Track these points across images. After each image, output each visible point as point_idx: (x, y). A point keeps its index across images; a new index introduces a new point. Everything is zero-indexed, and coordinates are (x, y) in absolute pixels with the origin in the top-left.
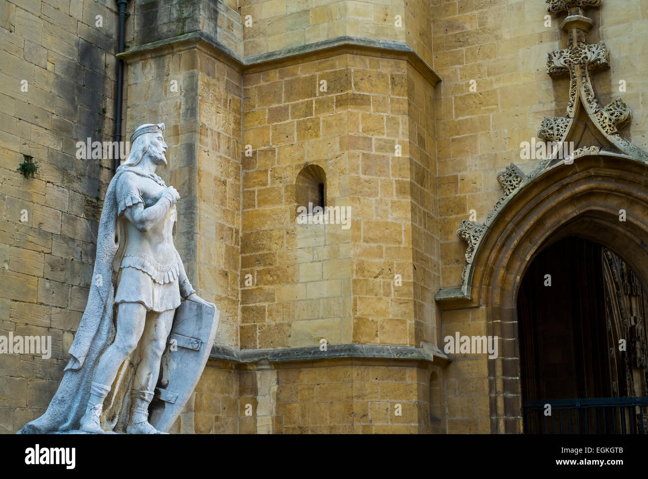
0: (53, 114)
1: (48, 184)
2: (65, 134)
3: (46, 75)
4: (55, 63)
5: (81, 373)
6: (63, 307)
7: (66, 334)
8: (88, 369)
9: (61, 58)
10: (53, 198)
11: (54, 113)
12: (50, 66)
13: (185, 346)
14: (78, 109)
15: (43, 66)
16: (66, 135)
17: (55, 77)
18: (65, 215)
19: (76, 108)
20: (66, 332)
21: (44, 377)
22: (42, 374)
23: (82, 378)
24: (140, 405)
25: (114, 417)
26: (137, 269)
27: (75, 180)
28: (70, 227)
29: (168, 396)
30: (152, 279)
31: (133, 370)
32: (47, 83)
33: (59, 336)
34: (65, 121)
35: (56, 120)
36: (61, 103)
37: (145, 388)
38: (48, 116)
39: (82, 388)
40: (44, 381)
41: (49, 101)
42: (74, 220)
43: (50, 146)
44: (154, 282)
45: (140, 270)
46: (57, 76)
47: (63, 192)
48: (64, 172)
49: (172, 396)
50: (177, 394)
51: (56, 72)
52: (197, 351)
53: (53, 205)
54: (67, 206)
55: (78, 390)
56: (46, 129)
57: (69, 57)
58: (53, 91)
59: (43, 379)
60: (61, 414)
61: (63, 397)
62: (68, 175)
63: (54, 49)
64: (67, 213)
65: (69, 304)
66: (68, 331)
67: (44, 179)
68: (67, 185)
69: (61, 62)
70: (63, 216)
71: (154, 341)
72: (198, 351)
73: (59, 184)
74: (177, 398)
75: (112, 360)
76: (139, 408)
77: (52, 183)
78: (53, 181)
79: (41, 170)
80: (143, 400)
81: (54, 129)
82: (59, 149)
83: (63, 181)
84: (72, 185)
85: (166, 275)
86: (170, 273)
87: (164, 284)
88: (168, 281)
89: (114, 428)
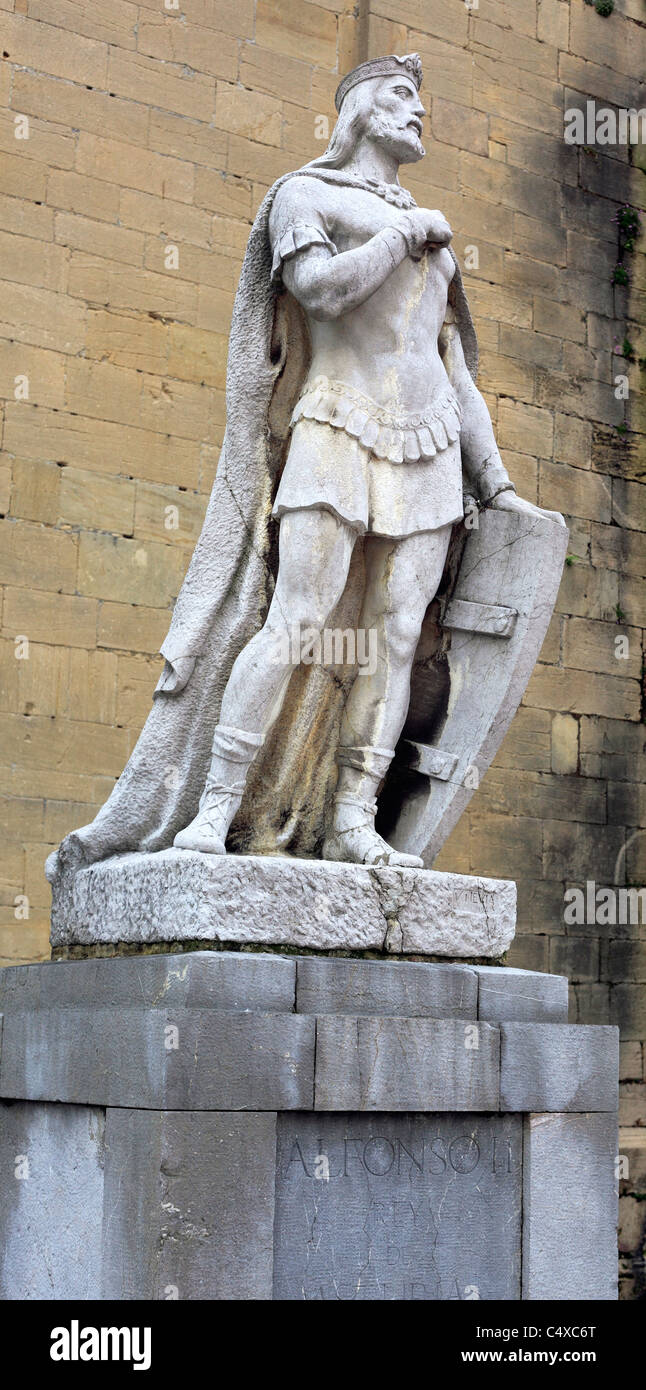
0: (508, 250)
1: (502, 400)
2: (537, 292)
3: (487, 170)
4: (506, 142)
5: (186, 702)
6: (550, 661)
7: (559, 718)
8: (205, 692)
9: (521, 132)
10: (516, 430)
11: (510, 247)
12: (495, 150)
13: (477, 629)
14: (568, 238)
15: (478, 149)
16: (541, 293)
17: (508, 173)
18: (544, 466)
19: (562, 235)
20: (558, 714)
21: (510, 809)
22: (505, 804)
23: (191, 714)
24: (350, 783)
25: (286, 815)
26: (318, 422)
27: (567, 390)
28: (560, 490)
29: (434, 761)
30: (363, 448)
31: (340, 694)
32: (490, 186)
33: (542, 724)
34: (537, 264)
35: (511, 263)
36: (527, 229)
37: (366, 740)
38: (496, 256)
39: (191, 740)
40: (510, 818)
41: (496, 223)
42: (569, 475)
43: (503, 319)
44: (373, 456)
45: (327, 423)
46: (514, 171)
47: (538, 416)
48: (539, 374)
49: (443, 761)
50: (456, 757)
51: (511, 162)
52: (501, 638)
53: (515, 444)
54: (549, 448)
55: (182, 743)
56: (492, 283)
57: (542, 129)
58: (505, 201)
59: (507, 814)
60: (141, 807)
61: (144, 765)
62: (549, 379)
63: (503, 114)
64: (552, 462)
65: (564, 654)
66: (565, 713)
67: (491, 390)
68: (549, 402)
69: (523, 139)
70: (541, 468)
71: (385, 616)
72: (507, 638)
73: (529, 400)
74: (456, 765)
75: (255, 665)
76: (347, 793)
77: (511, 398)
78: (514, 393)
79: (483, 371)
80: (359, 770)
81: (511, 283)
82: (525, 323)
83: (537, 392)
84: (560, 401)
85: (409, 439)
86: (424, 434)
87: (406, 463)
88: (417, 457)
89: (287, 844)
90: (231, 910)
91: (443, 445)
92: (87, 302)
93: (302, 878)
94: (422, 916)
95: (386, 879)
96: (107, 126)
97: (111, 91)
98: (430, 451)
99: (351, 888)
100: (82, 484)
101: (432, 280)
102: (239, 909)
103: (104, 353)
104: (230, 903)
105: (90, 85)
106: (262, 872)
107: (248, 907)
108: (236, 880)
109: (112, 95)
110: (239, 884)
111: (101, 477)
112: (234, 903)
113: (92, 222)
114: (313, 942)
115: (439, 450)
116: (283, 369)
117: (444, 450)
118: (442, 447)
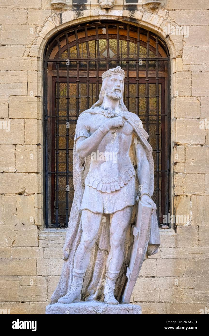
5: (69, 262)
24: (107, 281)
30: (98, 191)
44: (102, 192)
45: (88, 185)
76: (106, 284)
85: (112, 186)
86: (116, 183)
87: (112, 192)
89: (96, 298)
98: (118, 188)
115: (121, 187)
116: (84, 168)
117: (123, 187)
118: (122, 186)
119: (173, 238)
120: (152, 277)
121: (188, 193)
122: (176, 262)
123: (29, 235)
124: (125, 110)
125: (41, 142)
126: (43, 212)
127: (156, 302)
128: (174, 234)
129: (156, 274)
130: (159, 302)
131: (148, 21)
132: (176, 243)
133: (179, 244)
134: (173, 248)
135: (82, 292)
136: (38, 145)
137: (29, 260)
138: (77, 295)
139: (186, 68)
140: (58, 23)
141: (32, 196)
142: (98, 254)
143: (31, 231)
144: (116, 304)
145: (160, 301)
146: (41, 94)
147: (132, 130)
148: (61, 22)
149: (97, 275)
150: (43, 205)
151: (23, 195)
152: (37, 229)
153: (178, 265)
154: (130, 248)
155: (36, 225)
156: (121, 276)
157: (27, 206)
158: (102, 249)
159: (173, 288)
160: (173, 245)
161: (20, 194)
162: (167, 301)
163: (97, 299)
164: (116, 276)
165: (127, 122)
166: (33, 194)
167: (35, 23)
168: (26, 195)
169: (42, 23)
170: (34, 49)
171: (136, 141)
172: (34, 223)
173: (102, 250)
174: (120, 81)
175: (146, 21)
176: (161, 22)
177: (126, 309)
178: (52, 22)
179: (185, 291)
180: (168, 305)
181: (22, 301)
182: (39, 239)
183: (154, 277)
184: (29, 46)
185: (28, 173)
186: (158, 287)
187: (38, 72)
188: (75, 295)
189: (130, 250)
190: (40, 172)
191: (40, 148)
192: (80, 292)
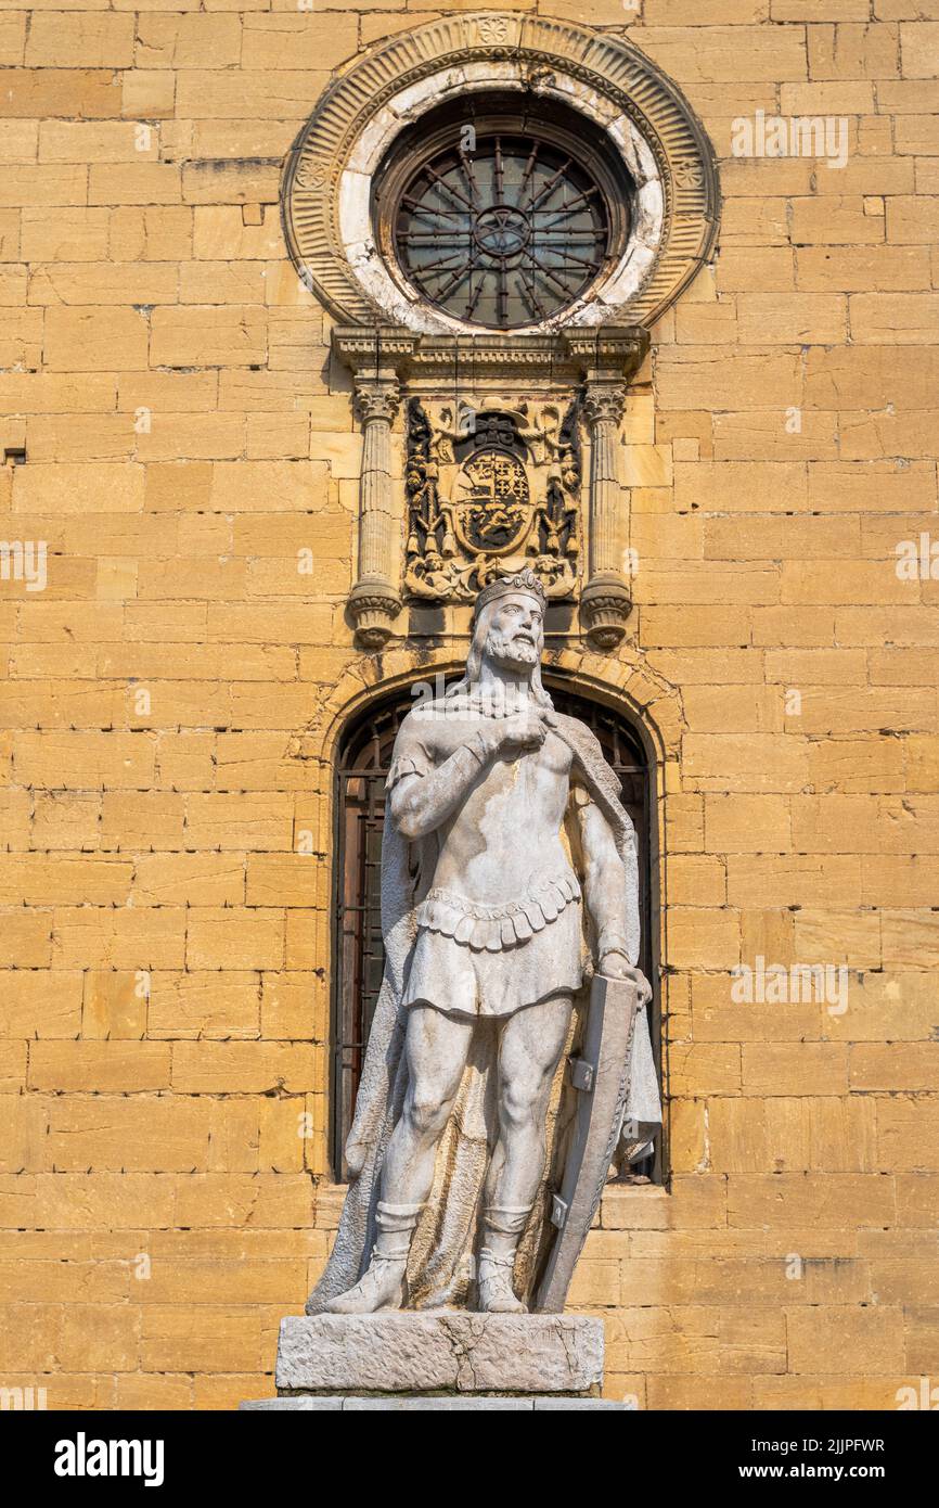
29: (557, 1212)
30: (461, 944)
44: (473, 948)
49: (560, 1211)
50: (566, 1206)
74: (566, 1215)
85: (506, 926)
86: (519, 919)
87: (506, 948)
88: (514, 940)
89: (452, 1299)
90: (303, 1362)
91: (539, 924)
92: (808, 736)
93: (370, 1329)
94: (494, 1355)
95: (454, 1324)
96: (812, 547)
97: (813, 510)
98: (525, 933)
99: (420, 1335)
100: (817, 924)
101: (532, 779)
102: (310, 1360)
103: (832, 784)
104: (301, 1355)
105: (789, 510)
106: (331, 1328)
107: (319, 1358)
108: (306, 1336)
109: (816, 514)
110: (309, 1339)
111: (839, 913)
112: (305, 1355)
113: (805, 651)
114: (381, 1384)
115: (535, 931)
116: (418, 882)
117: (541, 930)
118: (537, 928)
119: (660, 1206)
120: (609, 1307)
121: (700, 1092)
122: (672, 1267)
123: (291, 1197)
124: (546, 706)
125: (326, 964)
126: (329, 1141)
127: (620, 1372)
128: (666, 1195)
129: (618, 1299)
130: (626, 1373)
131: (595, 674)
132: (669, 1220)
133: (677, 1222)
134: (662, 1231)
135: (404, 1279)
136: (319, 973)
137: (289, 1263)
138: (390, 1288)
139: (690, 785)
140: (373, 677)
141: (299, 1099)
142: (460, 1152)
143: (295, 1187)
144: (517, 1311)
145: (631, 1369)
146: (325, 846)
147: (569, 756)
148: (381, 677)
149: (454, 1224)
150: (330, 1126)
151: (278, 1097)
152: (310, 1182)
153: (676, 1276)
154: (566, 1133)
155: (309, 1171)
156: (534, 1226)
157: (287, 1124)
158: (471, 1137)
159: (664, 1336)
160: (662, 1224)
161: (270, 1094)
162: (648, 1369)
163: (454, 1303)
164: (518, 1223)
165: (555, 733)
166: (303, 1094)
167: (315, 679)
168: (286, 1098)
169: (332, 679)
170: (312, 740)
171: (581, 796)
172: (305, 1167)
173: (474, 1140)
174: (532, 612)
175: (589, 673)
176: (626, 676)
177: (552, 1326)
178: (358, 676)
179: (695, 1345)
180: (650, 1380)
181: (268, 1370)
182: (314, 1209)
183: (614, 1307)
184: (301, 733)
185: (292, 1041)
186: (624, 1332)
187: (322, 796)
188: (383, 1288)
189: (563, 1140)
190: (322, 1039)
191: (323, 980)
192: (399, 1278)
